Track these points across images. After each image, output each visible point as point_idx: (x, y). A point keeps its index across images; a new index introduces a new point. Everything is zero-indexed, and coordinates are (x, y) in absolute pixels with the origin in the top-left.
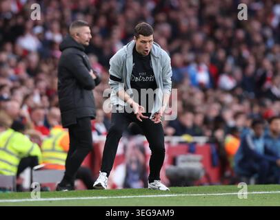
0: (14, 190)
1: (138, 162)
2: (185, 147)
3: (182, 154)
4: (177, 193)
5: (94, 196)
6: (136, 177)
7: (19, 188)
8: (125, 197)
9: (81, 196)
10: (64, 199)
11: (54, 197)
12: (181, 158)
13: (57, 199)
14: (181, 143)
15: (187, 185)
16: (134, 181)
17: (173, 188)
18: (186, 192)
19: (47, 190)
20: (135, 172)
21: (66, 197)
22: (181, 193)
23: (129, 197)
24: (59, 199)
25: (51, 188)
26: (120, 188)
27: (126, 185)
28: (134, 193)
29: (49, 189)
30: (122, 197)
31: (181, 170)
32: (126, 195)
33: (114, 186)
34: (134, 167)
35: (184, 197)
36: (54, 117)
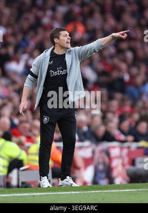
0: (4, 187)
1: (104, 163)
2: (142, 151)
3: (139, 156)
4: (135, 188)
5: (68, 191)
6: (103, 175)
7: (8, 185)
8: (94, 192)
9: (59, 192)
10: (45, 193)
11: (37, 192)
12: (138, 160)
13: (39, 194)
14: (139, 148)
15: (144, 182)
16: (102, 178)
17: (132, 185)
18: (143, 187)
19: (31, 187)
20: (102, 172)
21: (46, 192)
22: (139, 188)
23: (97, 192)
24: (41, 194)
25: (34, 185)
26: (90, 184)
27: (95, 182)
28: (101, 189)
29: (33, 186)
30: (92, 192)
31: (138, 170)
32: (94, 190)
33: (85, 183)
34: (101, 167)
35: (141, 191)
36: (36, 127)
